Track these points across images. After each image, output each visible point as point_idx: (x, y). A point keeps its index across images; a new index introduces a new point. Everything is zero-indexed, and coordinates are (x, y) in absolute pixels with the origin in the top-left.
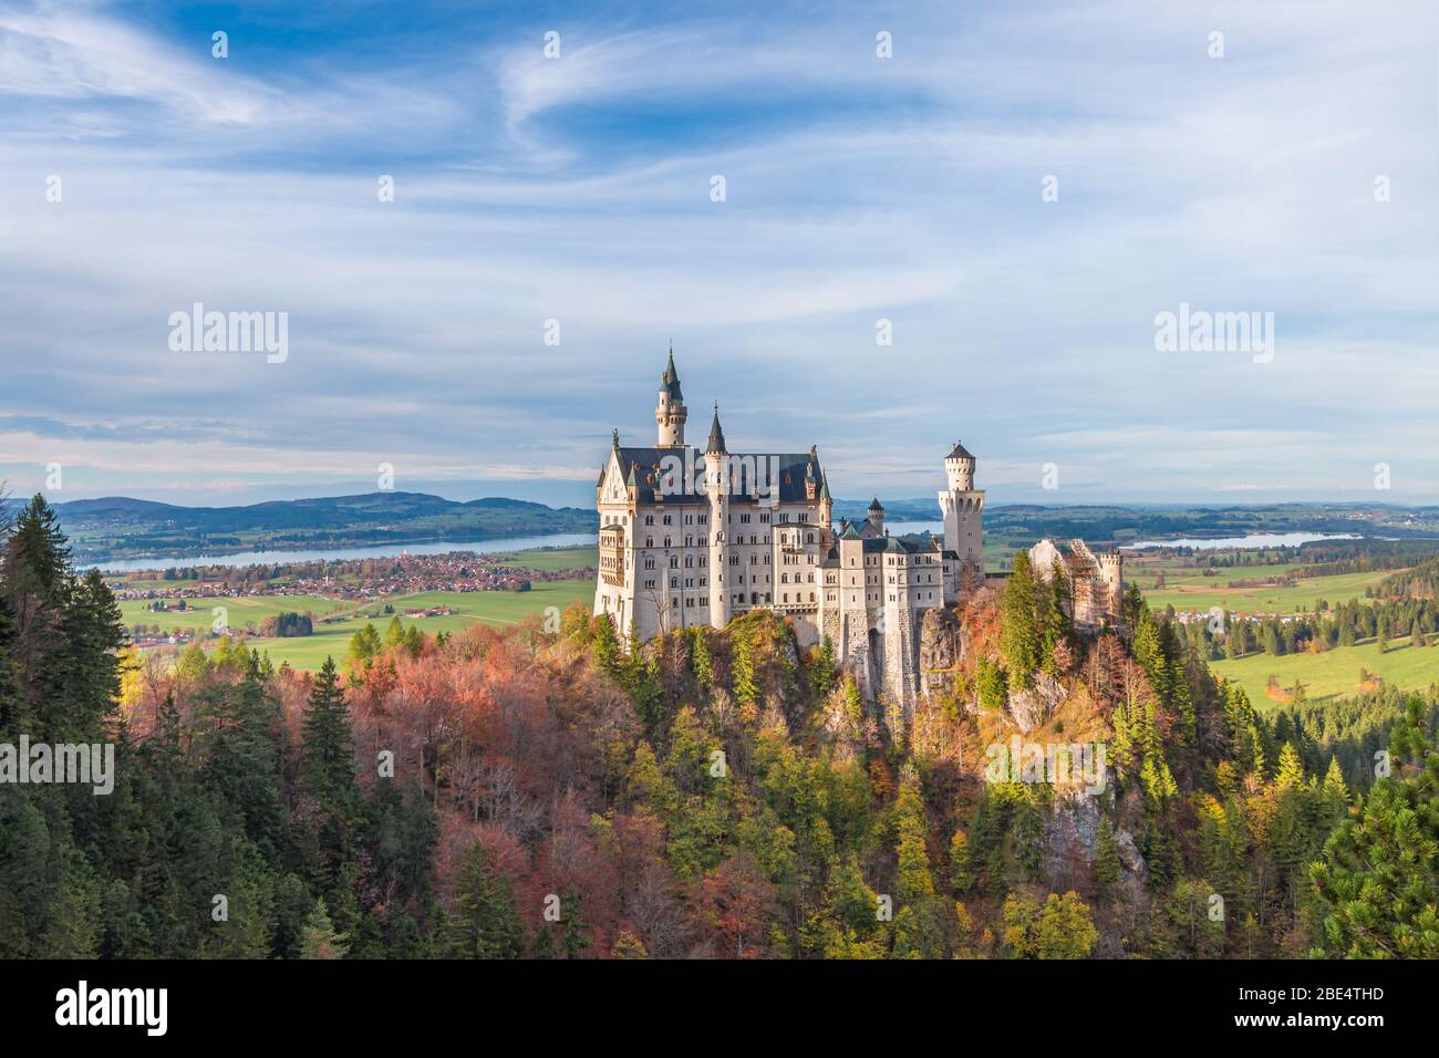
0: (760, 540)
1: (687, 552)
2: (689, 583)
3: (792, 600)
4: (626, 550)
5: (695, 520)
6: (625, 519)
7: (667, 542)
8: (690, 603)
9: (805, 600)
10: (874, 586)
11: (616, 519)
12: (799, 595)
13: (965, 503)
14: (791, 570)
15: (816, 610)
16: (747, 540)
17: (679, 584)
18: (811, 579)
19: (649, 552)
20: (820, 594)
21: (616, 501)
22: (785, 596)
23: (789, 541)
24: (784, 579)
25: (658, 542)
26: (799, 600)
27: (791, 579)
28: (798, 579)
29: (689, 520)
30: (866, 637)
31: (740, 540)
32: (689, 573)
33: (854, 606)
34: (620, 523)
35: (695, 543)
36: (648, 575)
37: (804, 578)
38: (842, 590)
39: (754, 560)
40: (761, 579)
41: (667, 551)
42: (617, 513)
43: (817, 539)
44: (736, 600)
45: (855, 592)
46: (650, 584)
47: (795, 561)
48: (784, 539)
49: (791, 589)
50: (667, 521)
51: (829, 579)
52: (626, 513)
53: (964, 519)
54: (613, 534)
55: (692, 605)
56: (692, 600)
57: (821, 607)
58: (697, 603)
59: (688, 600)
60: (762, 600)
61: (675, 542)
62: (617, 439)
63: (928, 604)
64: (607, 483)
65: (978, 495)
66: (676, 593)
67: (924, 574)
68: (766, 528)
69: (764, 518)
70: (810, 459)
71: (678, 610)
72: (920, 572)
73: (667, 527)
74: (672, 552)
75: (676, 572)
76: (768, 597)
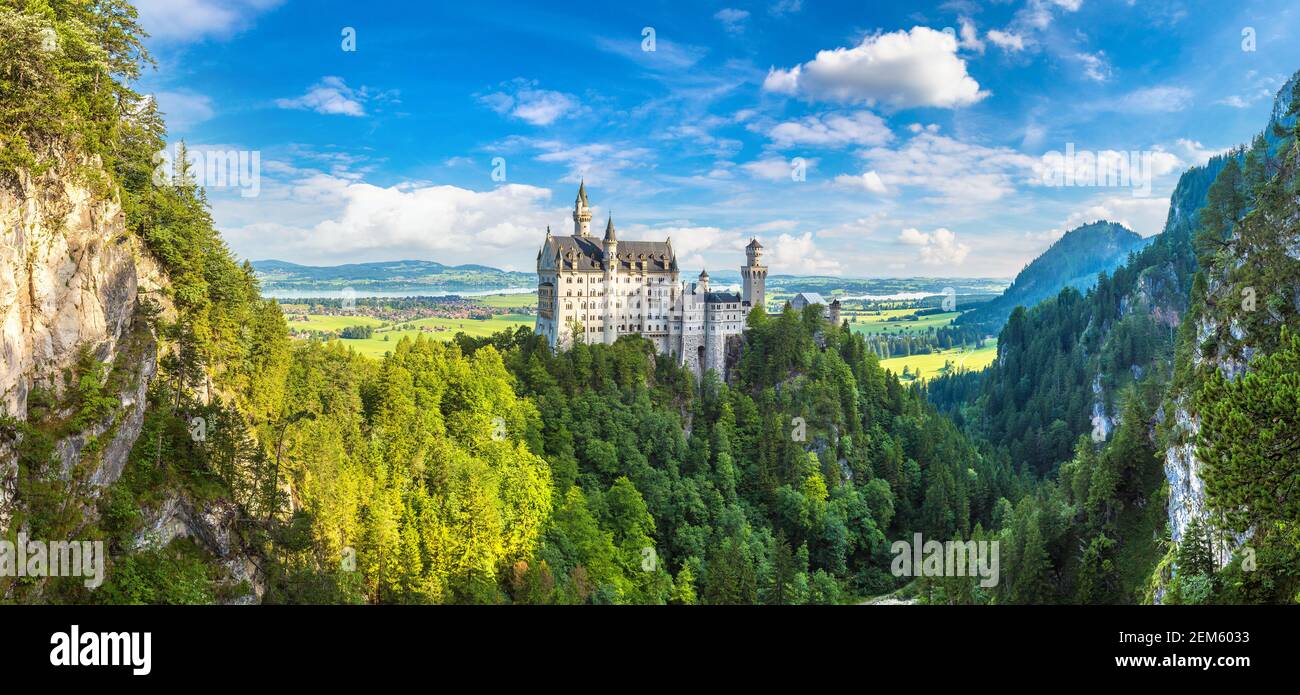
0: (635, 293)
1: (591, 300)
2: (593, 318)
3: (654, 329)
4: (555, 298)
5: (598, 280)
6: (554, 280)
7: (580, 294)
8: (592, 330)
9: (661, 328)
11: (548, 279)
12: (658, 326)
13: (757, 273)
14: (653, 311)
15: (667, 335)
16: (627, 293)
18: (665, 316)
19: (568, 299)
21: (548, 269)
22: (650, 326)
23: (653, 294)
24: (649, 317)
25: (575, 294)
26: (658, 329)
29: (593, 281)
30: (698, 351)
31: (623, 293)
33: (691, 333)
34: (551, 281)
35: (596, 294)
36: (568, 313)
37: (661, 316)
39: (631, 305)
40: (635, 316)
41: (579, 299)
42: (549, 276)
44: (620, 329)
45: (691, 325)
46: (569, 319)
47: (656, 306)
48: (649, 292)
49: (654, 322)
50: (580, 281)
53: (755, 283)
54: (547, 288)
56: (594, 328)
57: (671, 333)
58: (596, 330)
59: (591, 328)
60: (636, 329)
61: (584, 294)
62: (549, 231)
63: (733, 332)
64: (543, 258)
65: (764, 269)
66: (584, 324)
67: (731, 315)
68: (639, 285)
69: (638, 280)
70: (667, 245)
71: (585, 334)
72: (729, 313)
73: (580, 284)
74: (583, 299)
75: (584, 311)
76: (639, 327)
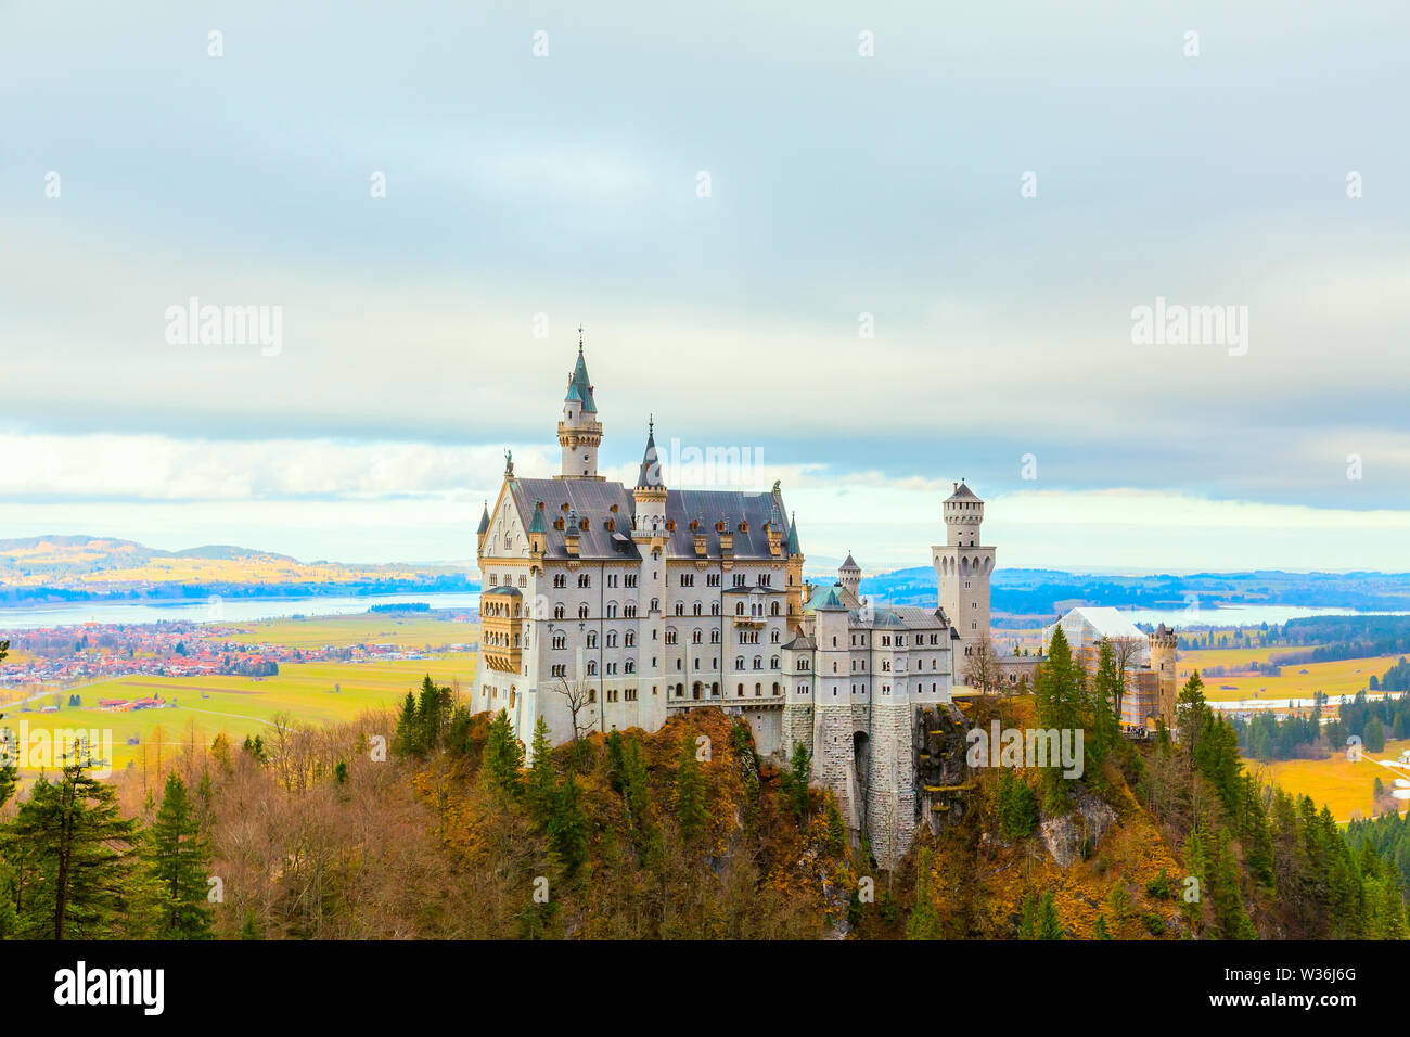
0: (706, 610)
1: (608, 626)
2: (612, 668)
3: (749, 693)
4: (525, 623)
5: (621, 582)
6: (523, 579)
7: (583, 612)
8: (612, 696)
9: (767, 692)
10: (863, 675)
11: (508, 578)
12: (758, 686)
13: (971, 562)
14: (748, 652)
15: (781, 707)
16: (688, 610)
17: (597, 670)
18: (774, 664)
19: (558, 625)
20: (789, 686)
21: (508, 554)
22: (740, 687)
23: (747, 612)
24: (739, 665)
25: (571, 612)
26: (758, 694)
27: (748, 664)
28: (757, 664)
29: (612, 581)
30: (851, 743)
31: (679, 610)
32: (611, 655)
33: (834, 702)
34: (515, 584)
35: (620, 613)
36: (558, 657)
37: (766, 663)
38: (817, 679)
39: (697, 638)
40: (706, 663)
41: (582, 625)
42: (509, 570)
43: (783, 611)
44: (673, 693)
45: (837, 683)
46: (559, 671)
47: (755, 639)
48: (740, 608)
49: (749, 678)
50: (584, 582)
51: (801, 665)
52: (526, 571)
53: (968, 585)
54: (508, 600)
55: (615, 700)
56: (615, 692)
57: (789, 702)
58: (621, 696)
59: (609, 692)
60: (708, 693)
61: (594, 612)
62: (510, 466)
63: (931, 700)
64: (494, 529)
65: (987, 554)
66: (594, 682)
67: (927, 659)
68: (714, 593)
69: (713, 581)
70: (772, 500)
71: (596, 706)
72: (922, 656)
73: (583, 590)
74: (589, 626)
75: (594, 654)
76: (715, 689)
